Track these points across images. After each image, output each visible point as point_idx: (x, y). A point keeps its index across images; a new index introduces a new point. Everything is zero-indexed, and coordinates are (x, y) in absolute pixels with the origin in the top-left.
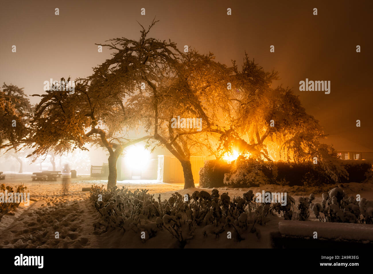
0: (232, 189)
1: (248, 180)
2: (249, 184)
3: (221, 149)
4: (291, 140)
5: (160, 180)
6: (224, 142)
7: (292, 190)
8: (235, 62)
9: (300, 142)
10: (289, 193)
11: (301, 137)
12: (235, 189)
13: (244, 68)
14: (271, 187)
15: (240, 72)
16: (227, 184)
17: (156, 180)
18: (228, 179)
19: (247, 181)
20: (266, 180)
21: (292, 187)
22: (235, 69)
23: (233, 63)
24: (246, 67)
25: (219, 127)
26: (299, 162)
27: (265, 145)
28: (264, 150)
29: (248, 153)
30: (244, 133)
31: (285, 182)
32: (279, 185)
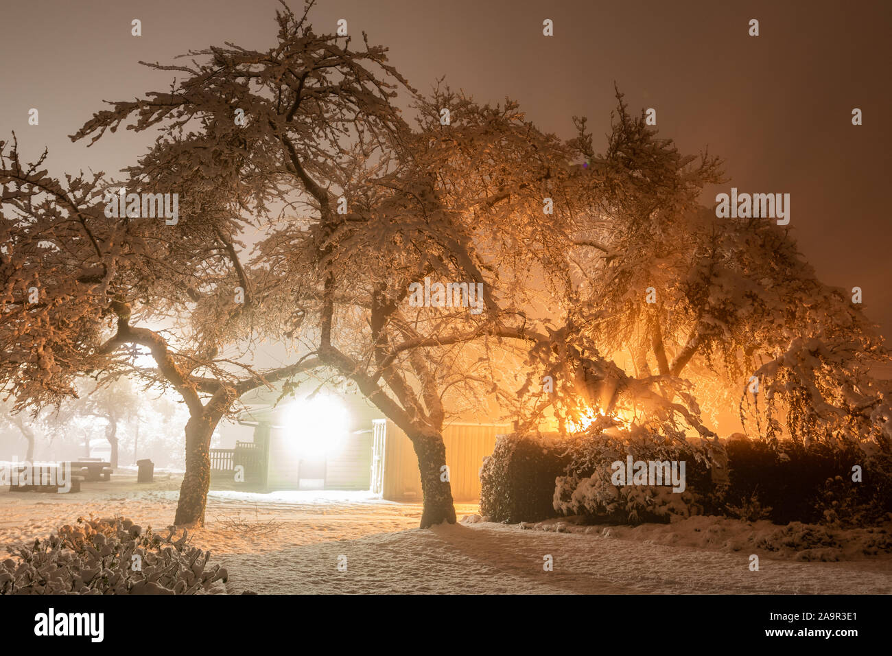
0: (581, 529)
1: (631, 500)
2: (634, 512)
3: (534, 395)
4: (780, 363)
5: (377, 492)
6: (542, 367)
7: (786, 539)
8: (585, 124)
9: (812, 369)
10: (778, 549)
11: (815, 353)
12: (588, 530)
13: (613, 143)
14: (711, 527)
15: (600, 155)
16: (565, 511)
17: (366, 492)
18: (566, 496)
19: (630, 504)
20: (693, 502)
21: (784, 528)
22: (583, 145)
23: (578, 127)
24: (620, 136)
25: (530, 320)
26: (811, 439)
27: (687, 381)
28: (686, 397)
29: (628, 410)
30: (615, 346)
31: (759, 509)
32: (737, 517)
